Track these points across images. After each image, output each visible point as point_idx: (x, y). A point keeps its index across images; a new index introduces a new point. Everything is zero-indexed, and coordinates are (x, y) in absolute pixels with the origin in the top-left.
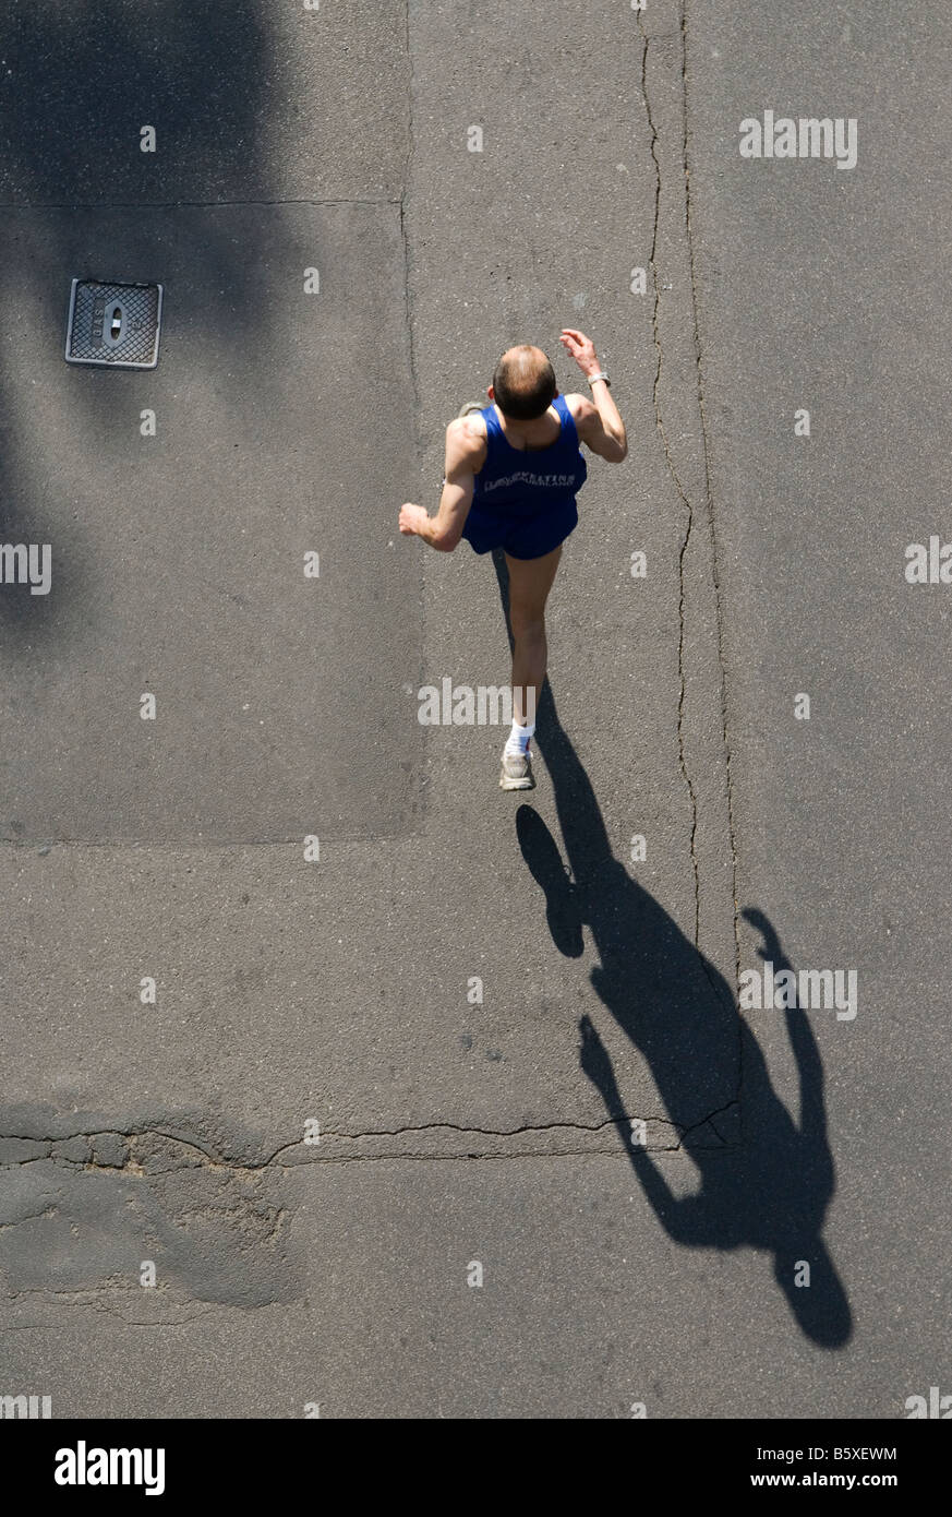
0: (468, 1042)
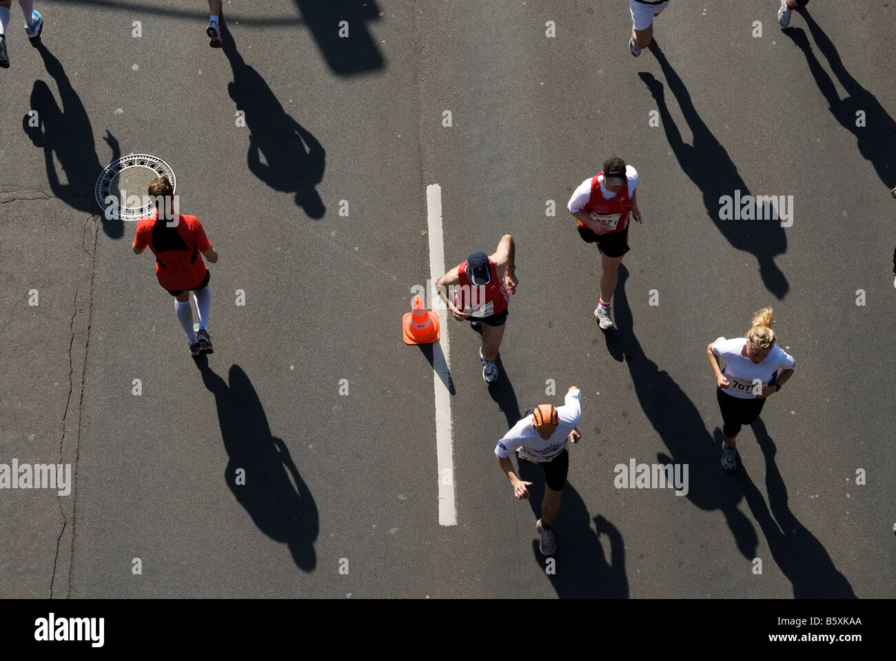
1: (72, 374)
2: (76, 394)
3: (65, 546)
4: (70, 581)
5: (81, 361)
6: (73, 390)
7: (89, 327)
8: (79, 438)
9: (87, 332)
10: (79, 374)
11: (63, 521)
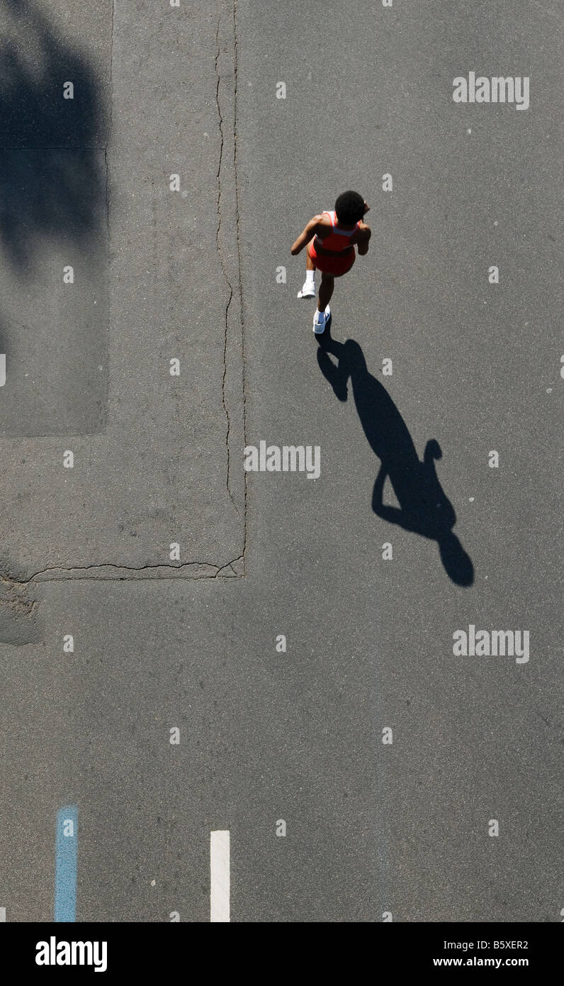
0: (122, 528)
1: (222, 124)
2: (228, 148)
3: (234, 317)
4: (243, 356)
5: (231, 109)
6: (225, 143)
7: (236, 70)
8: (237, 198)
9: (235, 75)
10: (229, 125)
11: (230, 290)
